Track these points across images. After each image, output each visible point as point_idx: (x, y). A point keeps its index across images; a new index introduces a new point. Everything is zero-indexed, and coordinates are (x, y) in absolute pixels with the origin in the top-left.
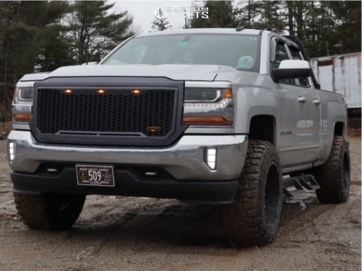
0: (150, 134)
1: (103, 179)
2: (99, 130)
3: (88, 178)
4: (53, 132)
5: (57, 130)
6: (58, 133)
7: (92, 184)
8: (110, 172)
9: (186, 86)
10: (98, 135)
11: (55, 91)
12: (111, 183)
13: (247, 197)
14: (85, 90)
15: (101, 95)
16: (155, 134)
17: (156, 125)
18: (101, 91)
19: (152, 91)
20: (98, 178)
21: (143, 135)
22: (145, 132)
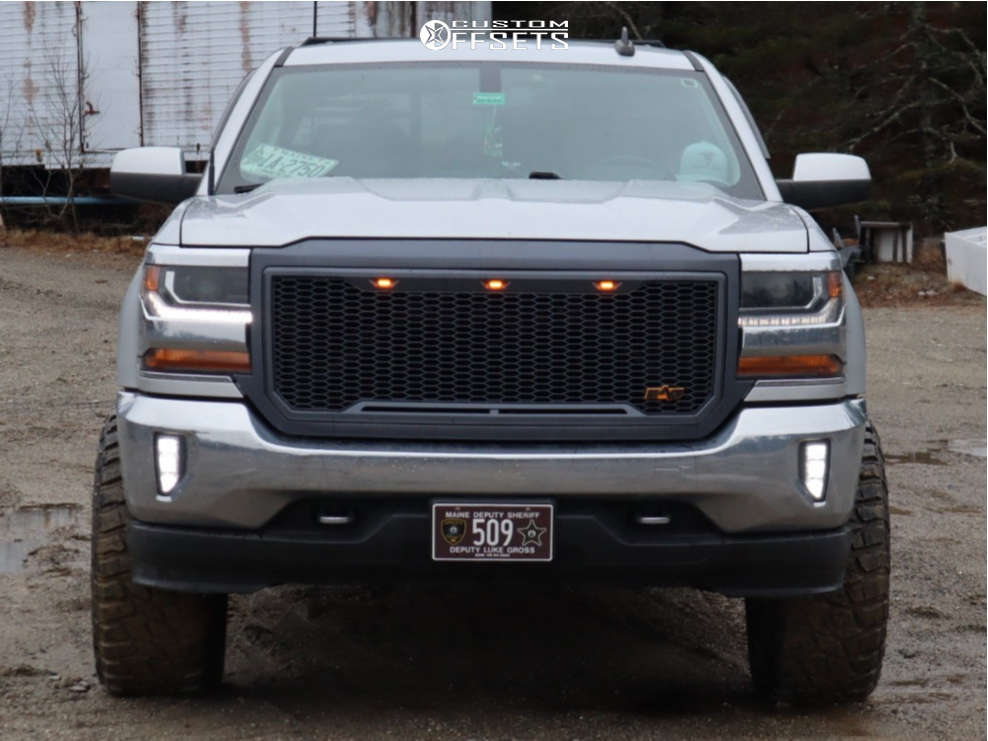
0: (652, 407)
1: (517, 541)
2: (494, 398)
3: (471, 538)
4: (337, 405)
5: (352, 400)
6: (356, 409)
7: (479, 558)
8: (543, 520)
9: (745, 267)
10: (494, 414)
11: (337, 281)
12: (542, 551)
13: (862, 571)
14: (444, 282)
15: (496, 294)
16: (668, 406)
17: (670, 382)
18: (496, 285)
19: (653, 285)
20: (503, 537)
21: (632, 412)
22: (637, 402)
